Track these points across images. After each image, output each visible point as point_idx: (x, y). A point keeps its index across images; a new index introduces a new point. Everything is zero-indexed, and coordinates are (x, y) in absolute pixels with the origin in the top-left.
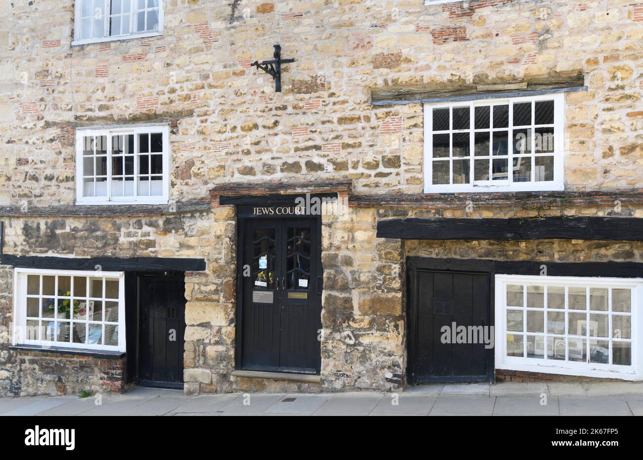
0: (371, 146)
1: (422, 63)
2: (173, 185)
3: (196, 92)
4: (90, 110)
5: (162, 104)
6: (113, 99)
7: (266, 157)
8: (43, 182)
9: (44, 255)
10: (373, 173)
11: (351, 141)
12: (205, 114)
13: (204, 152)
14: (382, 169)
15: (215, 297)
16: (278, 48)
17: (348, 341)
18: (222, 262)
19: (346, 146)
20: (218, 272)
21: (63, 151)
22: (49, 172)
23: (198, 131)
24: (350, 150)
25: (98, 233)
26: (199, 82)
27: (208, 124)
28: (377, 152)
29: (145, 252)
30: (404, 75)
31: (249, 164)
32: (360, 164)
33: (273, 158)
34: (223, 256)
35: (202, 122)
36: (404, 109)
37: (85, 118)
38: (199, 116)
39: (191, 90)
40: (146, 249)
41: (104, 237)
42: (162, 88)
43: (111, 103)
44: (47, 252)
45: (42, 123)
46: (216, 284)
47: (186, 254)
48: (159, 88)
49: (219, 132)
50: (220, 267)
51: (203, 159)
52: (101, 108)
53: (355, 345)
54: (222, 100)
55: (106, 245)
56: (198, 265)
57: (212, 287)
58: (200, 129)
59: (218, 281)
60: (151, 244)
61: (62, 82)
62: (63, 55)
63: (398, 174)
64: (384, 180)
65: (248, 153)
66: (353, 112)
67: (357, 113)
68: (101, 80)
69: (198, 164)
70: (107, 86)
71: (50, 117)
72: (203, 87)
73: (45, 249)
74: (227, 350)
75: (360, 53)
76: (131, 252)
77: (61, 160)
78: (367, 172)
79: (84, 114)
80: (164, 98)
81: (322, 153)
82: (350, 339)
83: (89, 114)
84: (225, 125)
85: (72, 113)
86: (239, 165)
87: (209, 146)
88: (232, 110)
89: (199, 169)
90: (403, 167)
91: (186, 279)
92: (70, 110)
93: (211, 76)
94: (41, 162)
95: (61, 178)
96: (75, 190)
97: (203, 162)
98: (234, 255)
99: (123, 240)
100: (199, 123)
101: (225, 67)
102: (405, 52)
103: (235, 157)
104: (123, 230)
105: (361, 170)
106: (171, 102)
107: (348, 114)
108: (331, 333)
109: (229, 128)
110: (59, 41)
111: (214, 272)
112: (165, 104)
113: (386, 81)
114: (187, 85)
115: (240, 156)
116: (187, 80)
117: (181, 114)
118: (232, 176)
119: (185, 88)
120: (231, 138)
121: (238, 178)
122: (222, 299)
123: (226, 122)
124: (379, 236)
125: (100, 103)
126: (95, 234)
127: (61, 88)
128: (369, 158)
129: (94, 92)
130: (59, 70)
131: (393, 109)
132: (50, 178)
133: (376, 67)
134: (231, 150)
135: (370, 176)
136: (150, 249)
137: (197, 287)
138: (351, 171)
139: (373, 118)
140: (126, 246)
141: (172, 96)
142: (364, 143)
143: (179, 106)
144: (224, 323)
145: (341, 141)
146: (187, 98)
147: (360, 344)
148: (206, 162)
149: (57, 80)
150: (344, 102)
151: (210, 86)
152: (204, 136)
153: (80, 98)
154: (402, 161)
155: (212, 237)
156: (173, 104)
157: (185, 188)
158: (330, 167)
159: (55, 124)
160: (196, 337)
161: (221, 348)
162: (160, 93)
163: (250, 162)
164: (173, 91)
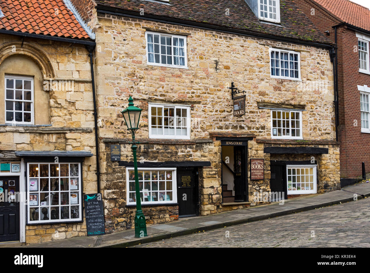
0: (258, 122)
1: (271, 96)
2: (192, 131)
3: (203, 95)
4: (156, 95)
5: (188, 97)
6: (167, 92)
7: (227, 123)
10: (258, 131)
11: (253, 120)
12: (206, 104)
13: (205, 119)
14: (260, 130)
15: (215, 176)
16: (232, 83)
18: (217, 163)
19: (251, 121)
20: (216, 166)
21: (142, 113)
23: (202, 110)
24: (252, 123)
26: (204, 91)
27: (206, 108)
28: (259, 124)
30: (266, 99)
31: (221, 125)
32: (255, 128)
33: (229, 124)
34: (217, 160)
35: (204, 107)
36: (266, 110)
37: (153, 99)
38: (203, 104)
39: (200, 94)
42: (189, 91)
43: (166, 94)
47: (204, 160)
48: (187, 91)
49: (211, 112)
51: (204, 121)
52: (161, 95)
53: (259, 190)
54: (213, 99)
56: (208, 164)
57: (214, 172)
58: (203, 109)
59: (216, 170)
60: (191, 155)
61: (143, 80)
62: (143, 69)
63: (264, 132)
64: (261, 134)
65: (221, 121)
66: (253, 110)
67: (255, 110)
68: (162, 83)
70: (165, 86)
71: (136, 96)
72: (206, 93)
74: (220, 196)
75: (255, 90)
77: (141, 117)
78: (257, 131)
79: (153, 97)
80: (189, 95)
81: (245, 123)
82: (258, 188)
83: (156, 97)
84: (213, 109)
85: (148, 96)
86: (218, 125)
87: (207, 117)
88: (216, 104)
89: (202, 126)
90: (266, 130)
91: (204, 170)
92: (147, 94)
93: (209, 89)
96: (148, 131)
97: (204, 123)
98: (221, 160)
100: (203, 107)
101: (214, 87)
102: (267, 92)
103: (216, 122)
105: (255, 130)
106: (193, 97)
107: (252, 110)
108: (252, 186)
109: (214, 110)
110: (141, 62)
111: (214, 166)
112: (190, 97)
113: (262, 100)
114: (199, 91)
115: (218, 122)
116: (199, 89)
117: (195, 102)
119: (198, 93)
120: (216, 115)
121: (217, 130)
122: (217, 177)
123: (214, 108)
124: (264, 153)
125: (161, 93)
127: (142, 84)
128: (258, 126)
129: (158, 88)
130: (141, 75)
131: (264, 110)
133: (259, 95)
134: (215, 119)
135: (257, 132)
137: (208, 172)
138: (252, 130)
139: (258, 112)
140: (181, 156)
141: (193, 95)
142: (256, 121)
143: (196, 99)
144: (218, 186)
145: (250, 119)
146: (199, 96)
148: (206, 123)
149: (139, 80)
150: (251, 106)
151: (208, 93)
152: (205, 112)
153: (152, 89)
154: (266, 128)
155: (213, 152)
156: (193, 98)
157: (197, 133)
158: (246, 128)
159: (137, 99)
160: (209, 192)
161: (217, 196)
162: (188, 93)
163: (222, 124)
164: (193, 93)
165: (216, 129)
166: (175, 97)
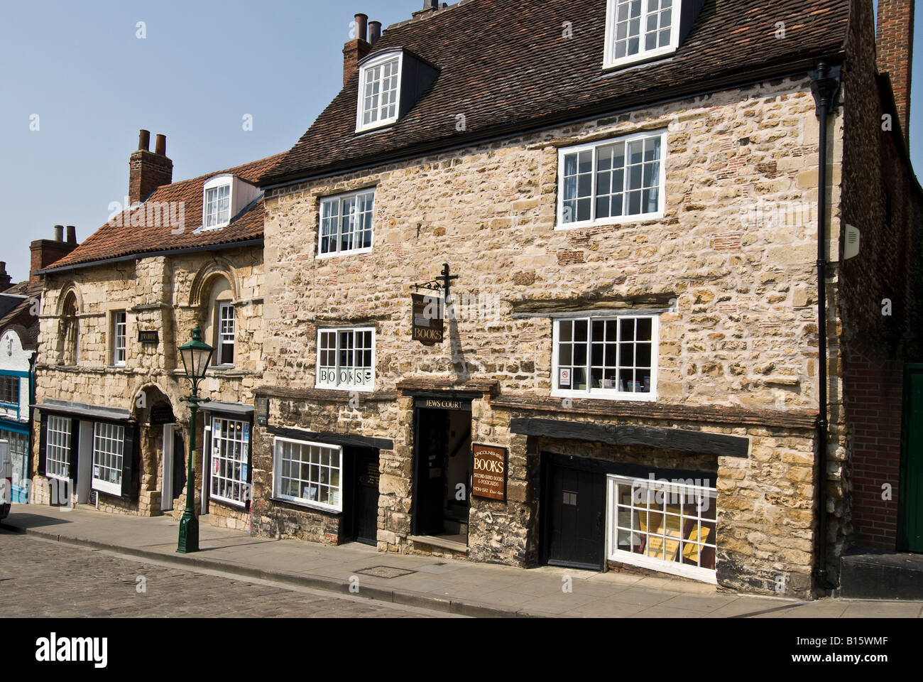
0: (512, 352)
1: (550, 282)
2: (377, 376)
3: (393, 300)
4: (325, 311)
5: (370, 309)
6: (339, 303)
7: (438, 357)
8: (295, 368)
9: (292, 428)
10: (514, 375)
11: (497, 347)
12: (398, 319)
13: (397, 350)
14: (520, 373)
15: (399, 472)
16: (447, 266)
17: (487, 520)
18: (404, 444)
19: (494, 351)
20: (401, 452)
21: (309, 344)
22: (300, 360)
23: (393, 332)
24: (497, 354)
25: (325, 413)
26: (394, 292)
27: (400, 327)
28: (517, 359)
29: (355, 430)
30: (537, 291)
31: (428, 363)
32: (505, 368)
33: (442, 358)
34: (404, 439)
35: (396, 325)
36: (536, 320)
37: (322, 319)
38: (394, 320)
39: (389, 298)
40: (355, 428)
41: (328, 416)
42: (371, 296)
43: (339, 306)
44: (294, 425)
45: (295, 321)
46: (400, 461)
47: (381, 434)
48: (368, 295)
49: (408, 334)
50: (403, 447)
51: (397, 355)
52: (333, 310)
53: (492, 524)
55: (330, 422)
56: (389, 445)
57: (397, 464)
58: (395, 331)
59: (401, 459)
60: (358, 424)
61: (309, 287)
62: (310, 267)
63: (532, 378)
64: (522, 383)
65: (427, 353)
67: (502, 323)
68: (332, 287)
69: (393, 361)
70: (337, 292)
71: (301, 317)
72: (397, 297)
73: (293, 423)
74: (406, 518)
75: (504, 271)
76: (345, 430)
77: (307, 351)
78: (510, 374)
79: (322, 314)
80: (372, 304)
81: (477, 356)
82: (490, 519)
83: (325, 314)
85: (315, 313)
86: (421, 363)
87: (401, 345)
89: (394, 364)
90: (537, 372)
91: (381, 456)
92: (313, 311)
93: (402, 288)
94: (295, 352)
95: (306, 365)
96: (315, 376)
97: (397, 359)
98: (412, 438)
99: (341, 419)
100: (394, 326)
101: (411, 280)
102: (538, 272)
103: (417, 356)
104: (341, 412)
105: (505, 372)
106: (377, 307)
107: (496, 323)
108: (476, 512)
110: (307, 256)
111: (399, 451)
112: (373, 308)
113: (524, 296)
114: (387, 294)
115: (422, 355)
116: (387, 290)
117: (382, 317)
118: (416, 372)
119: (386, 297)
121: (420, 374)
122: (403, 475)
124: (511, 432)
125: (332, 306)
126: (323, 413)
127: (307, 293)
128: (511, 362)
129: (328, 297)
130: (307, 278)
131: (530, 321)
132: (299, 365)
133: (516, 284)
134: (415, 349)
135: (512, 378)
136: (358, 429)
137: (387, 463)
138: (498, 373)
139: (514, 328)
140: (342, 425)
141: (377, 302)
142: (508, 350)
143: (382, 311)
144: (403, 495)
145: (490, 347)
146: (387, 304)
147: (496, 523)
148: (399, 358)
149: (305, 287)
151: (402, 296)
152: (397, 337)
153: (319, 301)
154: (536, 367)
155: (397, 421)
156: (378, 310)
157: (384, 379)
158: (483, 369)
159: (304, 321)
160: (385, 504)
161: (401, 516)
162: (370, 300)
163: (427, 360)
164: (377, 299)
165: (419, 371)
166: (351, 310)
